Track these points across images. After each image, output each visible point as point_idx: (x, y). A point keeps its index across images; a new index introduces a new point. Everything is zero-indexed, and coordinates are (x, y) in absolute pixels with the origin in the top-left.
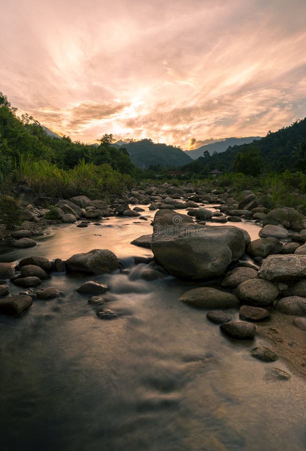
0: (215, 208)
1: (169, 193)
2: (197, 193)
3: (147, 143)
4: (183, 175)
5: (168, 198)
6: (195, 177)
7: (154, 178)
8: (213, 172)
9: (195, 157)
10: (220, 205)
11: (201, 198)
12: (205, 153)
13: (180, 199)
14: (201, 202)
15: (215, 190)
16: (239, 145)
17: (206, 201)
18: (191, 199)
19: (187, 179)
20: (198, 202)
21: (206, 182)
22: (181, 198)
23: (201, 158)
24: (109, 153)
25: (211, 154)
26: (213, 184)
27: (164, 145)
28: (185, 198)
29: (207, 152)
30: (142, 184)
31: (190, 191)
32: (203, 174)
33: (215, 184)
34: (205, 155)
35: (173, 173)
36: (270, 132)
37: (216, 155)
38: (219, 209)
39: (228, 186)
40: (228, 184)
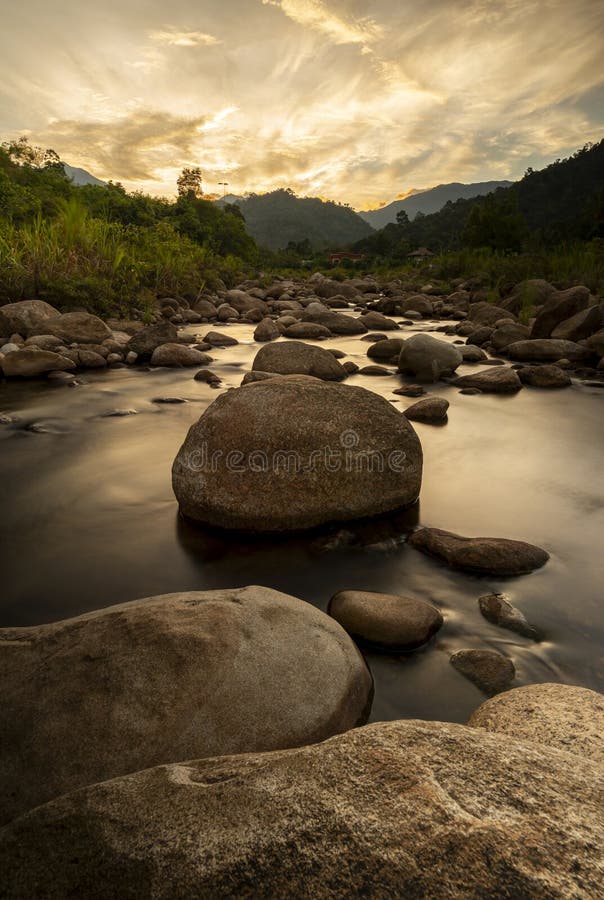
0: (447, 331)
1: (321, 293)
2: (387, 294)
3: (282, 197)
4: (355, 261)
5: (316, 306)
6: (379, 264)
7: (296, 267)
8: (416, 253)
9: (378, 225)
10: (457, 323)
11: (399, 303)
12: (398, 215)
13: (347, 307)
14: (401, 315)
15: (430, 287)
16: (467, 197)
17: (416, 313)
18: (373, 308)
19: (364, 268)
20: (393, 314)
21: (404, 271)
22: (350, 304)
23: (390, 226)
24: (194, 210)
25: (411, 218)
26: (421, 273)
27: (317, 201)
28: (359, 306)
29: (403, 213)
30: (262, 276)
31: (372, 290)
32: (395, 257)
33: (426, 275)
34: (399, 220)
35: (336, 257)
36: (530, 170)
37: (421, 219)
38: (461, 334)
39: (458, 277)
40: (457, 272)
